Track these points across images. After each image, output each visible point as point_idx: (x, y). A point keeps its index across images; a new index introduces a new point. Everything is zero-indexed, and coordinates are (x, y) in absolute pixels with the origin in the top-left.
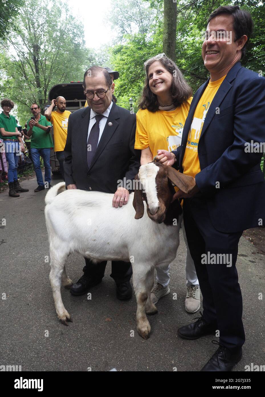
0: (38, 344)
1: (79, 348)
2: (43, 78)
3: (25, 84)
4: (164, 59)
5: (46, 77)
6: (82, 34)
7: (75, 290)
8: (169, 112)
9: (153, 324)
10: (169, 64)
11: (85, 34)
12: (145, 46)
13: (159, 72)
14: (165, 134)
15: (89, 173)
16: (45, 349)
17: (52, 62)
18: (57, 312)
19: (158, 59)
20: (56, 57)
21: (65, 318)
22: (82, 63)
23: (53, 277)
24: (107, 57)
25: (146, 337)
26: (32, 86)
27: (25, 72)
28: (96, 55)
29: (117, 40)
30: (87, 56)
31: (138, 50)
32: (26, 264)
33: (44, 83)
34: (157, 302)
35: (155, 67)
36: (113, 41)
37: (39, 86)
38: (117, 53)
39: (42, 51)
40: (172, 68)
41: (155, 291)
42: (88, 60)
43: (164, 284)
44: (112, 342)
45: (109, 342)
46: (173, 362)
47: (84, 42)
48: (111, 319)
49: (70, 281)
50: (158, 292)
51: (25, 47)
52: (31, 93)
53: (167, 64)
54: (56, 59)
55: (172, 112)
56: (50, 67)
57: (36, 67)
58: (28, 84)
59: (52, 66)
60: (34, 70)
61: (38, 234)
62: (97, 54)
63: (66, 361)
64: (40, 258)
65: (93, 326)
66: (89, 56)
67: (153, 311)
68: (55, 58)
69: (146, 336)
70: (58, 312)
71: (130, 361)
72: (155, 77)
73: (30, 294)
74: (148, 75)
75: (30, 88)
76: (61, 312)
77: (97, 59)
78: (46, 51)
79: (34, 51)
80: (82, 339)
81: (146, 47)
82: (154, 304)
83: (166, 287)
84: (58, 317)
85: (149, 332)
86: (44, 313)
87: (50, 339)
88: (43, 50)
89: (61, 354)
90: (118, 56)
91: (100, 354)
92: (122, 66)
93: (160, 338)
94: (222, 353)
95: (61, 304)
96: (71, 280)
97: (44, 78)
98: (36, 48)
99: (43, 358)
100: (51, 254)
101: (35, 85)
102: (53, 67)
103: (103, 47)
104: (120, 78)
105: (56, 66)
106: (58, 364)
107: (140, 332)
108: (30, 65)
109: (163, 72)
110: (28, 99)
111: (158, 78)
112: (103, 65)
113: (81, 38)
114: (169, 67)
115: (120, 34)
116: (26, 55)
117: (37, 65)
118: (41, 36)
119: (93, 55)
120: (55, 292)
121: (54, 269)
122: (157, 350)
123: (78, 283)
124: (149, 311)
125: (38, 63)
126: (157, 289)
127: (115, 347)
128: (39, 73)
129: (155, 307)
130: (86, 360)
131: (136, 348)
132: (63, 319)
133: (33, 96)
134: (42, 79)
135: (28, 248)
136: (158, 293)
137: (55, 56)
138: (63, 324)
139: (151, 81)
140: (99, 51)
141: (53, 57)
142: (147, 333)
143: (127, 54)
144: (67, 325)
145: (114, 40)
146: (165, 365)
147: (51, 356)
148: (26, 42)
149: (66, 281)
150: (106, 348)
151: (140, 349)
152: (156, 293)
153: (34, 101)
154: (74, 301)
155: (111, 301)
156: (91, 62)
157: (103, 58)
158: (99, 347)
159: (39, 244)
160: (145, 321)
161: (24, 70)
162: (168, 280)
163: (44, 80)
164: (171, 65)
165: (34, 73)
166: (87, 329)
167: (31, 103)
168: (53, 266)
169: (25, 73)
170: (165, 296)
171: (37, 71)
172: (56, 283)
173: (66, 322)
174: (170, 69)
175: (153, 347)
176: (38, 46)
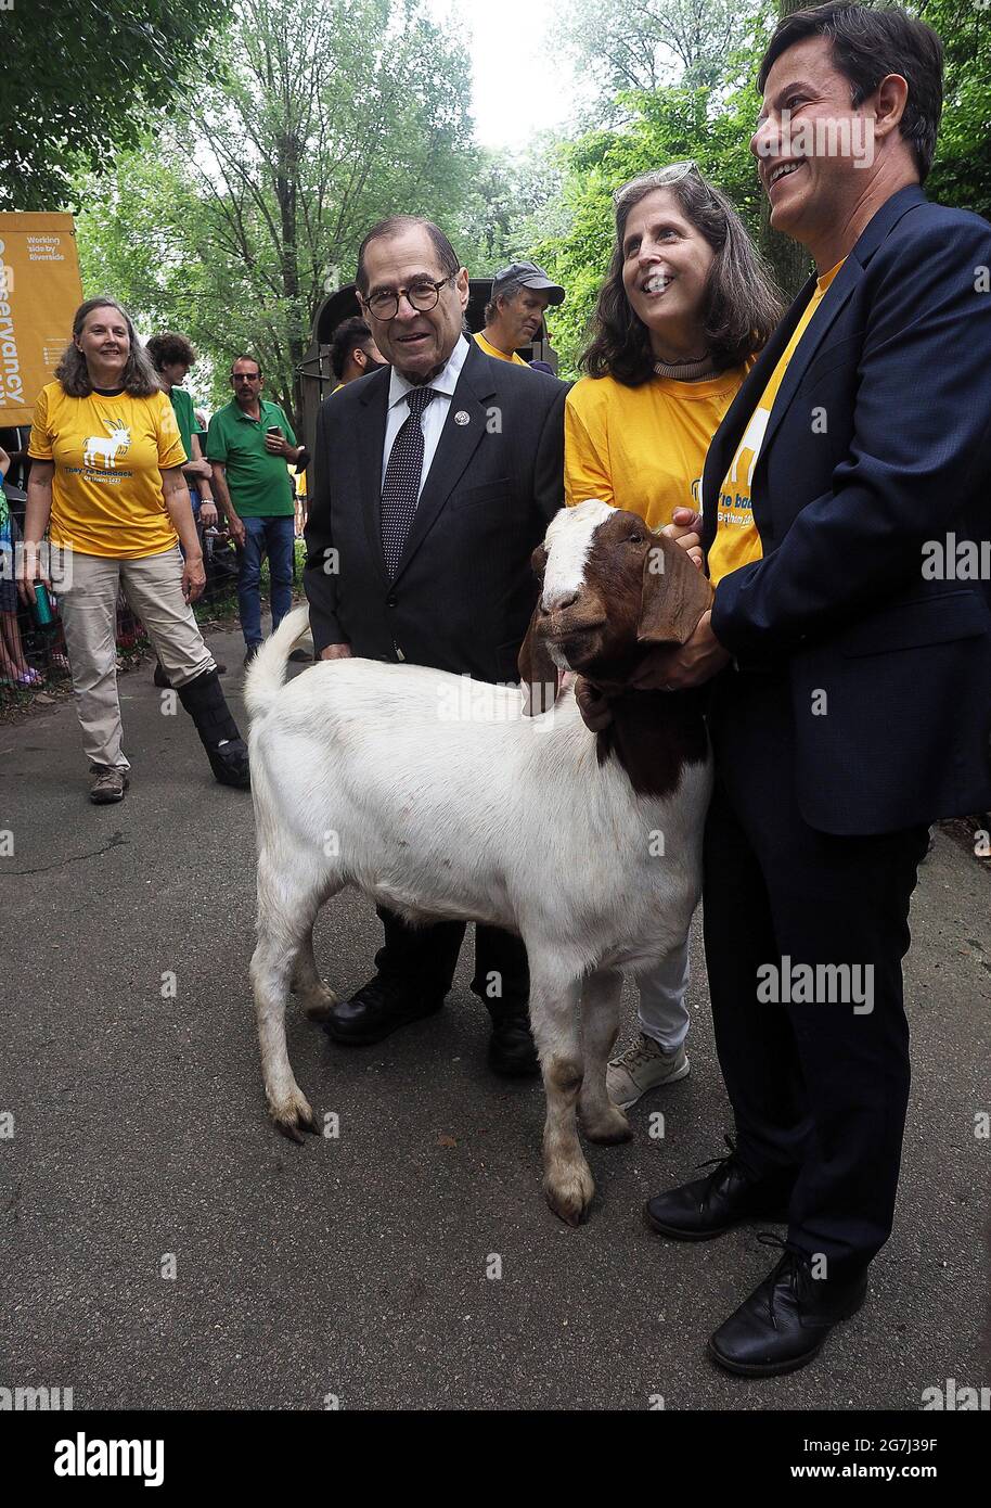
0: (196, 1191)
1: (331, 1222)
2: (310, 259)
3: (244, 282)
4: (692, 185)
5: (318, 258)
6: (464, 93)
7: (342, 1023)
8: (698, 386)
9: (607, 1176)
10: (710, 205)
11: (475, 90)
12: (702, 136)
13: (663, 232)
14: (685, 468)
15: (393, 596)
16: (215, 1210)
17: (345, 198)
18: (269, 1094)
19: (668, 183)
20: (361, 183)
21: (293, 1118)
22: (455, 202)
23: (261, 968)
24: (555, 183)
25: (572, 1217)
26: (267, 291)
27: (244, 237)
28: (513, 173)
29: (596, 114)
30: (475, 178)
31: (672, 154)
32: (187, 924)
33: (313, 279)
34: (632, 1103)
35: (653, 210)
36: (582, 119)
37: (292, 289)
38: (590, 165)
39: (311, 159)
40: (715, 221)
41: (632, 1061)
42: (480, 192)
43: (668, 1041)
44: (450, 1219)
45: (437, 1218)
46: (661, 1318)
47: (467, 123)
48: (458, 1140)
49: (327, 994)
50: (640, 1065)
51: (250, 145)
52: (261, 316)
53: (698, 204)
54: (359, 189)
55: (710, 385)
56: (336, 218)
57: (287, 218)
58: (255, 283)
59: (342, 216)
60: (280, 234)
61: (237, 822)
62: (517, 171)
63: (282, 1260)
64: (237, 906)
65: (390, 1155)
66: (485, 176)
67: (614, 1131)
68: (355, 185)
69: (577, 1216)
70: (272, 1092)
71: (503, 1290)
72: (648, 249)
73: (187, 1024)
74: (621, 239)
75: (260, 295)
76: (280, 1095)
77: (514, 188)
78: (325, 158)
79: (281, 157)
80: (346, 1196)
81: (705, 141)
82: (623, 1106)
83: (676, 1050)
84: (271, 1111)
85: (587, 1201)
86: (226, 1091)
87: (238, 1182)
88: (313, 155)
89: (268, 1236)
90: (595, 178)
91: (402, 1252)
92: (604, 217)
93: (627, 1229)
94: (792, 1279)
95: (284, 1070)
96: (332, 993)
97: (314, 261)
98: (290, 148)
99: (206, 1241)
100: (262, 892)
101: (278, 285)
102: (346, 219)
103: (542, 144)
104: (594, 264)
105: (359, 215)
106: (254, 1265)
107: (554, 1199)
108: (265, 212)
109: (680, 233)
110: (251, 338)
111: (658, 258)
112: (535, 214)
113: (458, 110)
114: (707, 216)
115: (608, 92)
116: (253, 175)
117: (289, 210)
118: (310, 103)
119: (500, 172)
120: (265, 1022)
121: (268, 942)
122: (609, 1269)
123: (353, 1002)
124: (596, 1131)
125: (294, 205)
126: (639, 1055)
127: (459, 1238)
128: (294, 241)
129: (623, 1120)
130: (352, 1266)
131: (535, 1251)
132: (285, 1119)
133: (270, 327)
134: (304, 263)
135: (199, 871)
136: (640, 1071)
137: (357, 178)
138: (287, 1136)
139: (630, 266)
140: (525, 160)
141: (351, 183)
142: (578, 1204)
143: (623, 169)
144: (300, 1143)
145: (586, 112)
146: (630, 1322)
147: (234, 1236)
148: (254, 126)
149: (314, 993)
150: (426, 1237)
151: (545, 1258)
152: (633, 1071)
153: (271, 347)
154: (335, 1065)
155: (465, 1080)
156: (493, 200)
157: (540, 184)
158: (401, 1228)
159: (240, 859)
160: (573, 1162)
161: (242, 229)
162: (682, 1026)
163: (311, 266)
164: (714, 211)
165: (276, 239)
166: (367, 1165)
167: (262, 355)
168: (265, 932)
169: (244, 243)
170: (671, 1083)
171: (289, 235)
172: (269, 990)
173: (296, 1132)
174: (708, 226)
175: (595, 1256)
176: (296, 139)
